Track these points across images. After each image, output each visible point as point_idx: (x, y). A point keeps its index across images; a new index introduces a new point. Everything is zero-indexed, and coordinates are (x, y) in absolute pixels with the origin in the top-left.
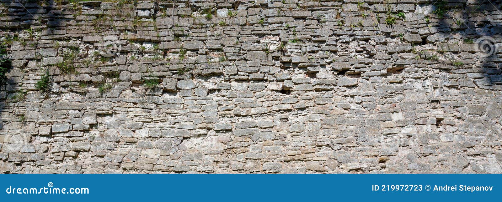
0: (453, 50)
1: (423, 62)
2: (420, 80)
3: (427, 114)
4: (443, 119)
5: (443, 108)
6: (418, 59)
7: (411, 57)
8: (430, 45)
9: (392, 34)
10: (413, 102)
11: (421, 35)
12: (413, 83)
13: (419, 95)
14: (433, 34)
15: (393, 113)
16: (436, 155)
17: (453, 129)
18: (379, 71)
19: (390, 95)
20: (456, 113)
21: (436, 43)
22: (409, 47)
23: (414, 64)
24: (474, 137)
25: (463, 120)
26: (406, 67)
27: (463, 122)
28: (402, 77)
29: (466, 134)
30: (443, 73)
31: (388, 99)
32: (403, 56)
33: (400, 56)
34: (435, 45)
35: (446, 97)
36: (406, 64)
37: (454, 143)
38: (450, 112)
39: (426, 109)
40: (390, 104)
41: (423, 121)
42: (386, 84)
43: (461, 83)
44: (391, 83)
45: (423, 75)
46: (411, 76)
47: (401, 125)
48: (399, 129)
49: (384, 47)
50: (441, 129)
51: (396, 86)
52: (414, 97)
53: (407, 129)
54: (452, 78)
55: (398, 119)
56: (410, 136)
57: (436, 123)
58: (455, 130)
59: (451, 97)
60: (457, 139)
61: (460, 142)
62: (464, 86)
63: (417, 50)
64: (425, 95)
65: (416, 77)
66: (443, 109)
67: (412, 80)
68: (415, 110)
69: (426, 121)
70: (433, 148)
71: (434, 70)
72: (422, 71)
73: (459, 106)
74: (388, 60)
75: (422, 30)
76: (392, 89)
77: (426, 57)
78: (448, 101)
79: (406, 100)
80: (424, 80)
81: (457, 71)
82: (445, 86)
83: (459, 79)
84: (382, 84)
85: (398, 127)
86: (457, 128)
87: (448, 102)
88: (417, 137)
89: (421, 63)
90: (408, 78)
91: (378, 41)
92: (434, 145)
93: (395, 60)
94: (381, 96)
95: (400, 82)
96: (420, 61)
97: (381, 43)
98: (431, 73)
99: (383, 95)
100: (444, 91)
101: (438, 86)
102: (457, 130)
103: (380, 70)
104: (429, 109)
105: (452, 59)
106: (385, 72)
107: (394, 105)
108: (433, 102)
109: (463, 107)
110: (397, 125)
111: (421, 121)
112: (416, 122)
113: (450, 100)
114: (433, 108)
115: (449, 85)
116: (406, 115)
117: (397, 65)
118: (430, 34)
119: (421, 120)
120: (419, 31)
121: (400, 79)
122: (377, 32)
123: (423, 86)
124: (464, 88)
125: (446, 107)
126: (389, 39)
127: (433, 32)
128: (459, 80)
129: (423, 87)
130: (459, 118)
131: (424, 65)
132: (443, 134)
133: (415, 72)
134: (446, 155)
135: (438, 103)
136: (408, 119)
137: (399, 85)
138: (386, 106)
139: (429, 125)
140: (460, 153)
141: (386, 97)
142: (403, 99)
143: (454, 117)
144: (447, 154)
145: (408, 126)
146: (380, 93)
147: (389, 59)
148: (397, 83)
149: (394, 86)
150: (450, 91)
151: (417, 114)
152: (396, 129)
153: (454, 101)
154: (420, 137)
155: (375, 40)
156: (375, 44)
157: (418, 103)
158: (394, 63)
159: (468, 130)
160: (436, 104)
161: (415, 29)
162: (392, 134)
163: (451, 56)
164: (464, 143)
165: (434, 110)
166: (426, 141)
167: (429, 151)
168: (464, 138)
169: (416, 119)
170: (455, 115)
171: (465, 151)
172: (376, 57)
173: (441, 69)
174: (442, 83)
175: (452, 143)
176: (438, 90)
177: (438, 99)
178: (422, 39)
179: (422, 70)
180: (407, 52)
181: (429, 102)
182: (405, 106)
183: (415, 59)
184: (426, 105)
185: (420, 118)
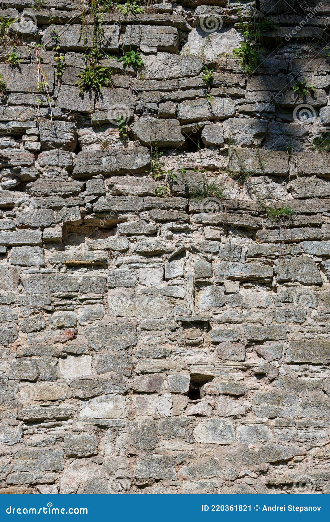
0: (271, 171)
1: (177, 205)
2: (160, 259)
3: (164, 363)
4: (210, 379)
5: (217, 343)
6: (161, 196)
7: (139, 190)
8: (210, 152)
9: (94, 117)
10: (128, 326)
11: (183, 122)
12: (138, 268)
13: (151, 303)
14: (222, 120)
15: (64, 357)
16: (173, 483)
17: (237, 407)
18: (39, 231)
19: (63, 302)
20: (253, 360)
21: (226, 146)
22: (142, 159)
23: (148, 209)
24: (294, 431)
25: (271, 381)
26: (125, 220)
27: (270, 387)
28: (108, 249)
29: (273, 423)
30: (235, 240)
31: (56, 314)
32: (118, 186)
33: (111, 186)
34: (224, 153)
35: (229, 312)
36: (121, 209)
37: (234, 449)
38: (233, 358)
39: (164, 346)
40: (59, 331)
41: (150, 384)
42: (56, 270)
43: (280, 270)
44: (73, 266)
45: (170, 245)
46: (133, 246)
47: (80, 394)
48: (74, 406)
49: (65, 158)
50: (201, 406)
51: (87, 275)
52: (135, 308)
53: (98, 405)
54: (258, 255)
55: (76, 376)
56: (105, 427)
57: (187, 389)
58: (242, 410)
59: (245, 313)
60: (245, 437)
61: (250, 446)
62: (289, 281)
63: (167, 168)
64: (168, 306)
65: (149, 249)
66: (218, 347)
67: (137, 257)
68: (130, 351)
69: (160, 381)
70: (166, 462)
71: (208, 229)
72: (170, 233)
73: (266, 340)
74: (71, 198)
75: (188, 107)
76: (70, 284)
77: (187, 189)
78: (236, 322)
79: (107, 319)
80: (170, 261)
81: (273, 236)
82: (231, 278)
83: (278, 257)
84: (43, 270)
85: (73, 400)
86: (248, 404)
87: (232, 326)
88: (125, 430)
89: (168, 208)
90: (124, 251)
91: (49, 138)
92: (172, 454)
93: (93, 198)
94: (35, 307)
95: (100, 265)
96: (167, 201)
97: (57, 145)
98: (196, 239)
99: (39, 304)
100: (226, 293)
101: (211, 280)
102: (249, 410)
103: (43, 228)
104: (174, 347)
105: (269, 197)
106: (56, 232)
107: (69, 333)
108: (186, 325)
109: (275, 344)
110: (70, 393)
111: (143, 383)
112: (129, 385)
113: (240, 320)
114: (188, 345)
115: (245, 274)
116: (102, 364)
117: (97, 212)
118: (214, 119)
119: (146, 379)
120: (177, 112)
121: (100, 255)
122: (50, 111)
123: (167, 277)
124: (288, 286)
125: (226, 342)
126: (86, 133)
127: (220, 115)
128: (276, 261)
129: (167, 280)
130: (260, 376)
131: (175, 214)
132: (205, 420)
133: (147, 235)
134: (202, 485)
135: (202, 329)
136: (106, 376)
137: (95, 274)
138: (45, 336)
139: (167, 396)
140: (246, 479)
141: (50, 308)
142: (102, 316)
143: (246, 373)
144: (205, 481)
145: (103, 397)
146: (33, 298)
147: (75, 194)
148: (89, 266)
149: (79, 275)
150: (243, 291)
151: (135, 360)
152: (65, 406)
153: (252, 325)
154: (133, 429)
155: (39, 136)
156: (36, 146)
157: (143, 329)
158: (89, 205)
159: (277, 411)
160: (196, 331)
161: (168, 103)
162: (51, 419)
163: (267, 188)
164: (262, 450)
165: (189, 350)
166: (148, 443)
167: (156, 471)
168: (264, 433)
169: (129, 377)
170: (249, 367)
171: (263, 473)
172: (35, 186)
173: (227, 228)
174: (223, 269)
175: (227, 450)
176: (208, 290)
177: (204, 316)
178: (183, 134)
179: (169, 229)
180: (133, 173)
181: (175, 325)
182: (99, 338)
183: (151, 195)
184: (163, 335)
185: (143, 373)
